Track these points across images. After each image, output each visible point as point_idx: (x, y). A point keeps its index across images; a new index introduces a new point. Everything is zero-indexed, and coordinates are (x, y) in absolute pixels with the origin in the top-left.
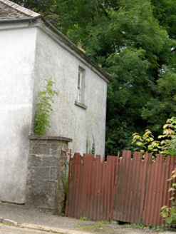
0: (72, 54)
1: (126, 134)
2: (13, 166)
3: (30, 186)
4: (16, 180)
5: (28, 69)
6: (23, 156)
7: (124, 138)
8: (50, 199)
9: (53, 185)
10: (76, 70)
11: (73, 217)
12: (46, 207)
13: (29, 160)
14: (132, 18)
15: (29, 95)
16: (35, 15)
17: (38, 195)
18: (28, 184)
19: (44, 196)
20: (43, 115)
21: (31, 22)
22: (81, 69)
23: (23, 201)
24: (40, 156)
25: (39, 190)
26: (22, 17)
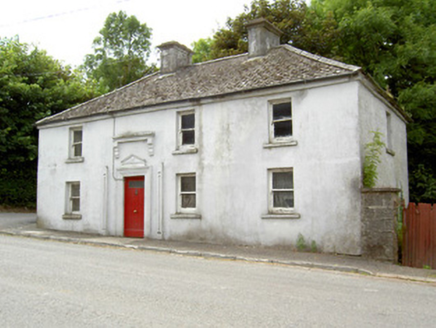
0: (381, 100)
1: (425, 178)
2: (345, 218)
3: (365, 238)
4: (349, 231)
5: (352, 123)
6: (355, 208)
7: (422, 182)
8: (388, 250)
9: (390, 235)
10: (384, 116)
11: (411, 266)
12: (384, 257)
13: (362, 212)
14: (421, 51)
15: (356, 147)
16: (355, 69)
17: (374, 246)
18: (362, 235)
19: (381, 247)
20: (371, 166)
21: (351, 76)
22: (388, 115)
23: (358, 252)
24: (374, 207)
25: (375, 240)
26: (344, 72)
